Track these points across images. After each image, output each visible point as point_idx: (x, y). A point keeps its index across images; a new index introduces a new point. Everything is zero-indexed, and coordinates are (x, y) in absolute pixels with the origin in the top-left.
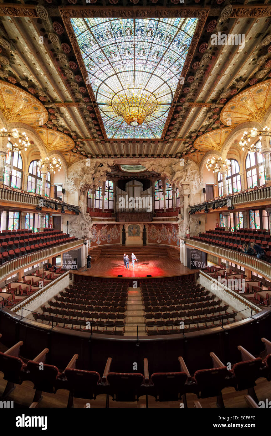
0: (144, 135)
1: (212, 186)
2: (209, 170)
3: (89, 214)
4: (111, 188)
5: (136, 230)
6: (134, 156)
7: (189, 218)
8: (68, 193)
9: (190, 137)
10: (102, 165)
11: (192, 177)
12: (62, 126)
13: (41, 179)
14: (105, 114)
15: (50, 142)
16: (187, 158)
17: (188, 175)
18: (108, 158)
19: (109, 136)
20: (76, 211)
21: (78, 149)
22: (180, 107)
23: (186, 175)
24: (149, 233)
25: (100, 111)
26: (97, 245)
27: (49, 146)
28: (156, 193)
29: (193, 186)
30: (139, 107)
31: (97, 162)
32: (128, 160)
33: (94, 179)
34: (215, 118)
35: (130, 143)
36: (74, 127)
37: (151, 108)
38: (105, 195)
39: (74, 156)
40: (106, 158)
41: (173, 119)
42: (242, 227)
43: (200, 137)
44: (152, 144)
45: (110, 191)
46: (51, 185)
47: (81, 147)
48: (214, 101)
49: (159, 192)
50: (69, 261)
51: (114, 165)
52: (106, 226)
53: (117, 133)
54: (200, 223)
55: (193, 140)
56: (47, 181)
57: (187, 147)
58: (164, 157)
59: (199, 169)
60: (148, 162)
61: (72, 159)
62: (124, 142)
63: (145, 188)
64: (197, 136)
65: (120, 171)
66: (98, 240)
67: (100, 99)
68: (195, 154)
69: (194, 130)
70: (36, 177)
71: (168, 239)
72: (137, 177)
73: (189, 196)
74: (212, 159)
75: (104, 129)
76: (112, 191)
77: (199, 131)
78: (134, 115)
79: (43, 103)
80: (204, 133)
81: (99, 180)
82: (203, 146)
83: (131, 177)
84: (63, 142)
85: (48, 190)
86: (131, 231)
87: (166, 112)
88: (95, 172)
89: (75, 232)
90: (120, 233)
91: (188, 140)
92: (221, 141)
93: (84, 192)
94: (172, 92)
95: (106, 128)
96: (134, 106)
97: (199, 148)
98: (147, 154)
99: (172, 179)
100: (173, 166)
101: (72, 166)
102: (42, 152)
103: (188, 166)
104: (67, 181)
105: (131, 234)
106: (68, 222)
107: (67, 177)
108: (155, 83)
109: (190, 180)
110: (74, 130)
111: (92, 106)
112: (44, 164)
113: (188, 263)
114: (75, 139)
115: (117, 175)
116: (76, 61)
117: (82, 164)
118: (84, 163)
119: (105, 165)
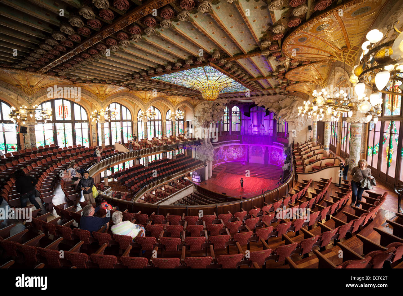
9: (278, 88)
10: (219, 104)
24: (271, 154)
26: (224, 161)
29: (298, 123)
30: (209, 92)
31: (214, 103)
33: (213, 116)
39: (196, 101)
40: (220, 99)
45: (237, 115)
46: (184, 122)
48: (271, 76)
50: (195, 176)
52: (233, 147)
56: (180, 120)
66: (226, 157)
76: (239, 115)
80: (288, 85)
81: (217, 116)
85: (182, 125)
86: (254, 151)
88: (213, 111)
89: (201, 156)
90: (245, 152)
92: (309, 89)
93: (207, 125)
96: (206, 92)
100: (280, 102)
101: (197, 107)
103: (294, 103)
104: (194, 118)
105: (255, 154)
106: (196, 148)
107: (194, 115)
109: (295, 117)
117: (203, 105)
118: (204, 104)
119: (221, 104)
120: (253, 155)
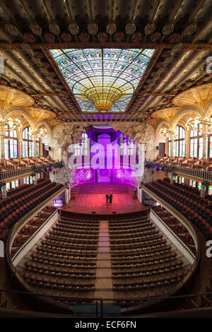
1: (164, 144)
4: (86, 139)
5: (106, 172)
6: (104, 120)
7: (146, 169)
8: (54, 150)
9: (148, 111)
10: (79, 127)
11: (149, 137)
12: (45, 106)
13: (31, 141)
14: (80, 99)
15: (37, 116)
16: (146, 122)
17: (146, 135)
18: (83, 122)
19: (84, 111)
21: (59, 117)
22: (140, 96)
23: (144, 136)
25: (76, 98)
26: (77, 183)
27: (37, 118)
28: (121, 143)
29: (149, 144)
30: (107, 99)
32: (99, 123)
33: (72, 138)
34: (168, 102)
35: (101, 114)
36: (55, 105)
38: (81, 145)
41: (134, 102)
43: (156, 112)
44: (118, 115)
47: (61, 117)
48: (168, 92)
49: (123, 142)
50: (57, 201)
51: (88, 126)
53: (90, 109)
54: (153, 173)
55: (151, 113)
57: (146, 116)
58: (128, 121)
59: (154, 131)
60: (115, 124)
61: (55, 123)
63: (112, 140)
64: (154, 111)
65: (93, 128)
67: (75, 91)
68: (152, 120)
69: (152, 107)
70: (28, 141)
71: (129, 179)
73: (146, 152)
74: (164, 129)
75: (79, 107)
77: (155, 108)
78: (103, 106)
79: (30, 94)
82: (158, 116)
84: (47, 115)
85: (38, 147)
86: (101, 173)
87: (129, 98)
88: (74, 133)
89: (60, 179)
90: (93, 173)
91: (146, 113)
93: (65, 148)
94: (134, 88)
95: (81, 106)
96: (103, 99)
97: (155, 117)
98: (114, 119)
101: (56, 128)
106: (54, 172)
108: (119, 83)
110: (55, 107)
111: (69, 95)
114: (57, 112)
116: (54, 71)
117: (63, 127)
119: (81, 127)
120: (101, 175)
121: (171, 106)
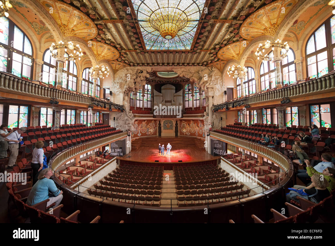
0: (176, 46)
1: (232, 89)
2: (230, 76)
3: (131, 112)
4: (150, 91)
5: (170, 125)
6: (168, 64)
7: (213, 115)
8: (115, 94)
9: (214, 49)
10: (142, 72)
11: (216, 81)
12: (109, 40)
13: (92, 83)
14: (144, 29)
15: (99, 53)
16: (212, 66)
17: (212, 80)
18: (147, 66)
19: (148, 48)
20: (121, 109)
21: (122, 58)
22: (206, 23)
23: (211, 80)
24: (180, 127)
25: (140, 27)
26: (138, 136)
27: (99, 56)
28: (186, 95)
29: (216, 89)
30: (172, 23)
31: (138, 70)
32: (163, 68)
33: (135, 83)
34: (235, 32)
35: (165, 54)
36: (119, 40)
37: (182, 24)
38: (144, 96)
39: (119, 64)
40: (145, 66)
41: (201, 33)
42: (256, 122)
43: (223, 49)
44: (183, 54)
45: (149, 93)
46: (100, 88)
47: (124, 57)
48: (235, 18)
49: (188, 94)
50: (116, 149)
51: (152, 71)
52: (146, 122)
53: (154, 45)
54: (222, 119)
55: (217, 51)
56: (97, 85)
57: (212, 57)
58: (193, 65)
59: (221, 75)
60: (179, 69)
61: (118, 66)
62: (160, 52)
63: (177, 90)
64: (220, 48)
65: (157, 76)
66: (139, 133)
67: (140, 17)
68: (218, 62)
69: (218, 43)
70: (88, 81)
71: (195, 132)
72: (171, 81)
73: (213, 97)
74: (232, 67)
75: (143, 42)
76: (150, 93)
77: (222, 44)
78: (168, 30)
79: (93, 20)
80: (226, 45)
81: (139, 84)
82: (225, 56)
83: (166, 82)
84: (110, 53)
85: (99, 92)
86: (165, 125)
87: (194, 28)
88: (137, 78)
89: (121, 126)
90: (156, 127)
91: (213, 51)
92: (240, 52)
93: (127, 94)
94: (200, 11)
95: (145, 41)
96: (168, 23)
97: (221, 58)
98: (179, 62)
99: (199, 83)
100: (200, 72)
101: (118, 73)
102: (93, 61)
103: (212, 73)
104: (114, 85)
105: (166, 128)
106: (114, 118)
107: (114, 82)
108: (186, 2)
109: (214, 84)
110: (119, 43)
111: (133, 23)
112: (94, 71)
113: (212, 151)
114: (120, 50)
115: (155, 80)
117: (126, 71)
118: (128, 70)
119: (145, 72)
120: (165, 129)
121: (238, 41)
